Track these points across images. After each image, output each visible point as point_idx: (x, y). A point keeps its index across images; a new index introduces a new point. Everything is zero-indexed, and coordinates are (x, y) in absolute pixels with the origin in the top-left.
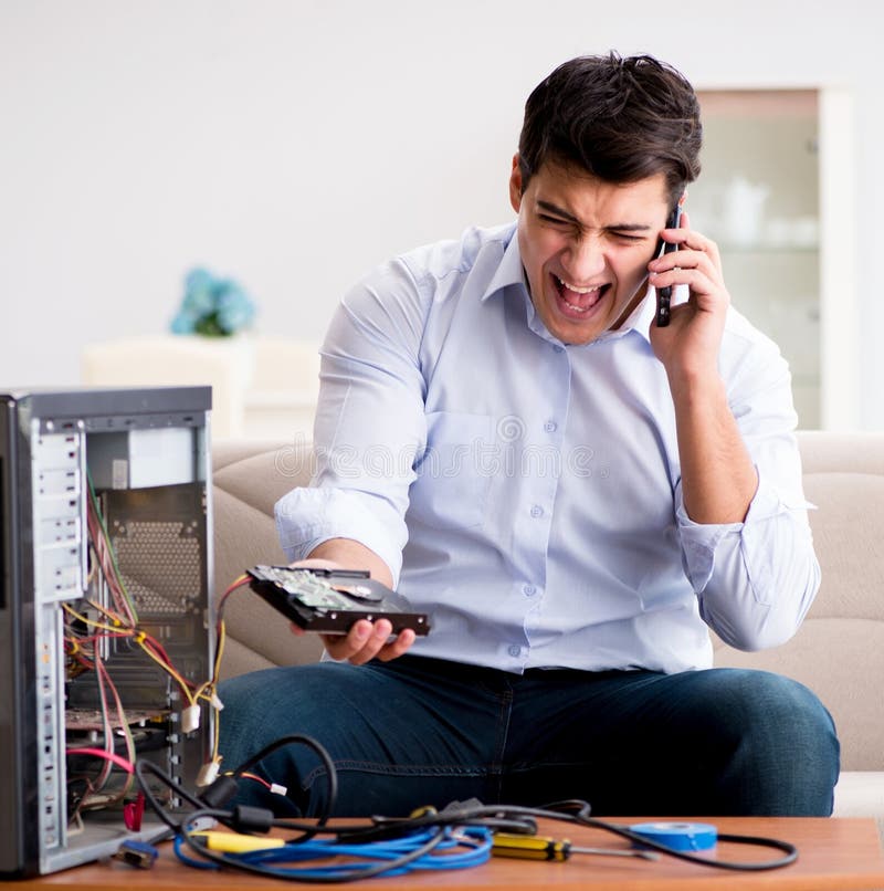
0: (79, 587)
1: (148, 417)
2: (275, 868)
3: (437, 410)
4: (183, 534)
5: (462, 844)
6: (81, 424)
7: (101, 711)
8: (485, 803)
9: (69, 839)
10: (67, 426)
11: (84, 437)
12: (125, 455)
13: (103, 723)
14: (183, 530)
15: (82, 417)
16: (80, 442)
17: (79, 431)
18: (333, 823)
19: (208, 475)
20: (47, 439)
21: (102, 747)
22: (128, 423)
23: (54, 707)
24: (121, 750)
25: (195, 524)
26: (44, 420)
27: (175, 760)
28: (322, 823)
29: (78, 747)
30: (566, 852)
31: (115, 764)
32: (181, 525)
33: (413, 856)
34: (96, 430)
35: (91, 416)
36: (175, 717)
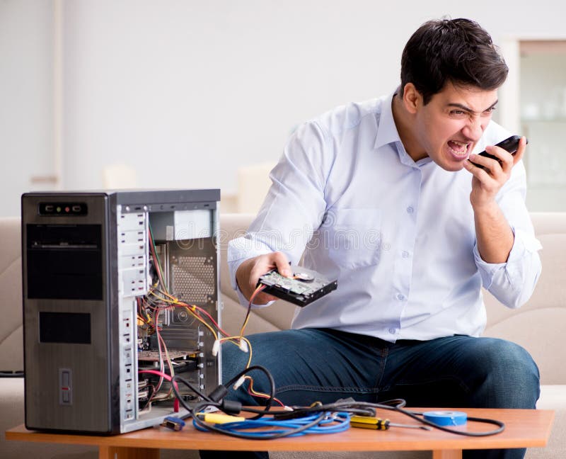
0: (145, 289)
1: (183, 204)
2: (238, 432)
3: (348, 207)
4: (206, 263)
5: (335, 420)
6: (145, 208)
7: (158, 351)
8: (356, 400)
9: (140, 416)
10: (138, 209)
11: (147, 214)
12: (172, 223)
13: (159, 357)
14: (206, 261)
15: (146, 205)
16: (145, 217)
17: (144, 211)
18: (272, 409)
19: (218, 234)
20: (126, 215)
21: (159, 370)
22: (173, 207)
23: (132, 349)
24: (168, 372)
25: (212, 258)
26: (124, 206)
27: (202, 376)
28: (267, 409)
29: (146, 370)
30: (387, 426)
31: (164, 378)
32: (205, 258)
33: (306, 426)
34: (154, 210)
35: (150, 204)
36: (202, 355)
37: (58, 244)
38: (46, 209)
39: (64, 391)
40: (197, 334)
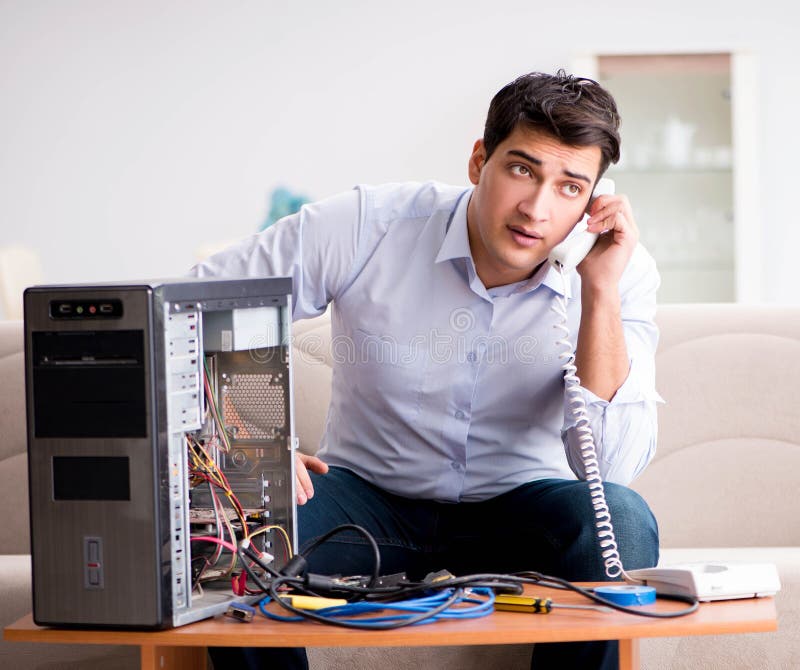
0: (198, 421)
1: (247, 299)
4: (272, 383)
6: (199, 305)
7: (214, 509)
9: (193, 602)
10: (189, 307)
11: (201, 314)
12: (230, 327)
13: (216, 518)
14: (272, 380)
15: (200, 301)
16: (198, 319)
17: (198, 311)
20: (175, 317)
21: (216, 536)
22: (232, 304)
23: (182, 507)
24: (228, 539)
25: (280, 376)
26: (172, 303)
29: (199, 536)
30: (549, 608)
31: (225, 547)
32: (271, 376)
33: (439, 609)
34: (210, 309)
35: (205, 300)
36: (267, 514)
37: (80, 359)
38: (61, 310)
39: (92, 568)
40: (262, 484)
